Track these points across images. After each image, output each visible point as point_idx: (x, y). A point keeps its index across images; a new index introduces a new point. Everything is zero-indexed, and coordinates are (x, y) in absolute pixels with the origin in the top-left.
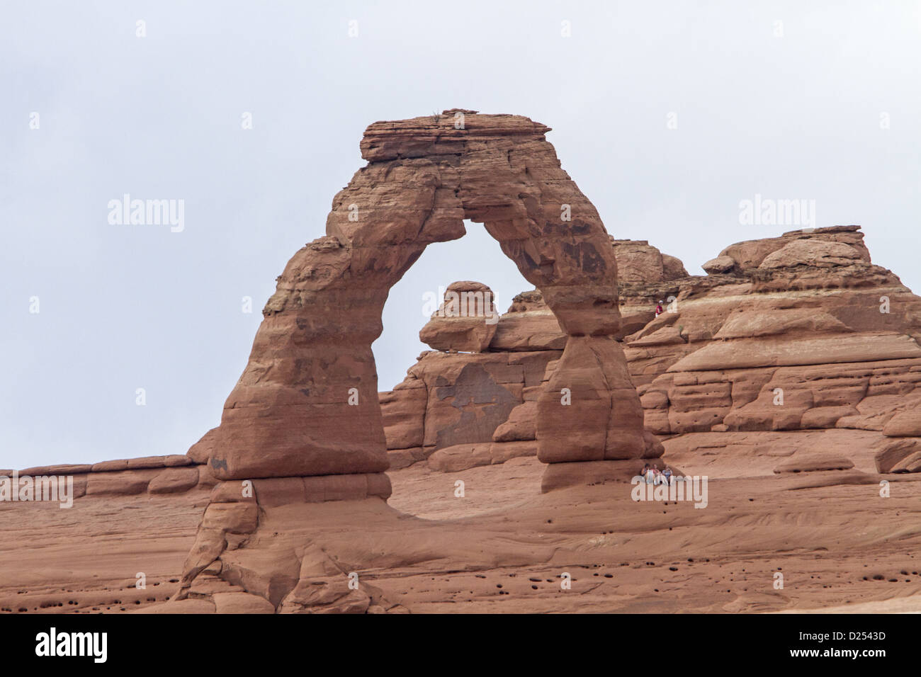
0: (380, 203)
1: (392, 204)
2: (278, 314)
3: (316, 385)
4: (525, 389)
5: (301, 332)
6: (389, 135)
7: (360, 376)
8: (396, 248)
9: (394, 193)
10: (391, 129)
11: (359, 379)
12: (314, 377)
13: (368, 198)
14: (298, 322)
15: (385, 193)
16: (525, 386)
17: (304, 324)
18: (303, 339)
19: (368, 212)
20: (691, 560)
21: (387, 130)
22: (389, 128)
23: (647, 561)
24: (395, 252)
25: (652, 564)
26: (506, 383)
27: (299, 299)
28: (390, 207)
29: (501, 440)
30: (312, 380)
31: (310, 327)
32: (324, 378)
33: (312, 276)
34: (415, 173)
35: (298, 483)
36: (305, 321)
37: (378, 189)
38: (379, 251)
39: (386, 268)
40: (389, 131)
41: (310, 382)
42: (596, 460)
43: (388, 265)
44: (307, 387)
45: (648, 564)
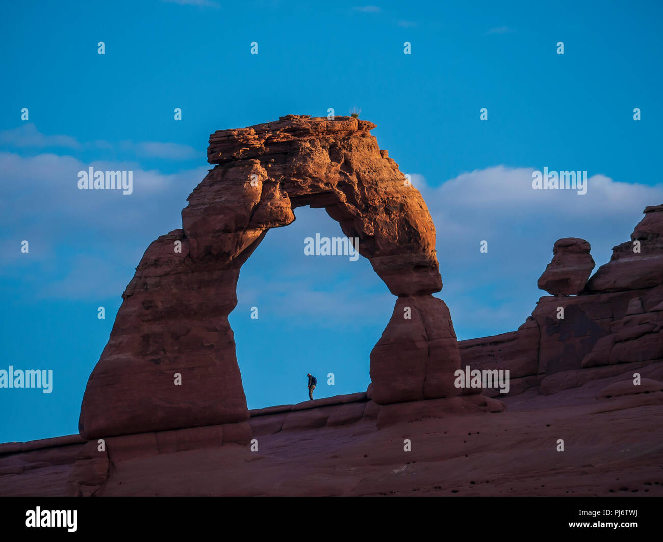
0: (214, 199)
1: (223, 199)
2: (129, 298)
3: (169, 354)
4: (612, 323)
5: (148, 312)
6: (223, 141)
7: (214, 344)
8: (230, 235)
9: (226, 190)
10: (225, 137)
11: (212, 346)
12: (165, 348)
13: (205, 196)
14: (143, 303)
15: (219, 191)
16: (613, 321)
17: (150, 305)
18: (150, 317)
19: (204, 207)
20: (473, 483)
21: (221, 137)
22: (223, 135)
23: (435, 485)
24: (230, 239)
25: (440, 488)
26: (598, 319)
27: (145, 284)
28: (221, 202)
29: (586, 367)
30: (164, 350)
31: (157, 307)
32: (176, 348)
33: (155, 264)
34: (243, 172)
35: (150, 438)
36: (151, 302)
37: (215, 187)
38: (214, 240)
39: (224, 253)
40: (223, 138)
41: (163, 352)
42: (416, 400)
43: (226, 250)
44: (159, 357)
45: (436, 488)
